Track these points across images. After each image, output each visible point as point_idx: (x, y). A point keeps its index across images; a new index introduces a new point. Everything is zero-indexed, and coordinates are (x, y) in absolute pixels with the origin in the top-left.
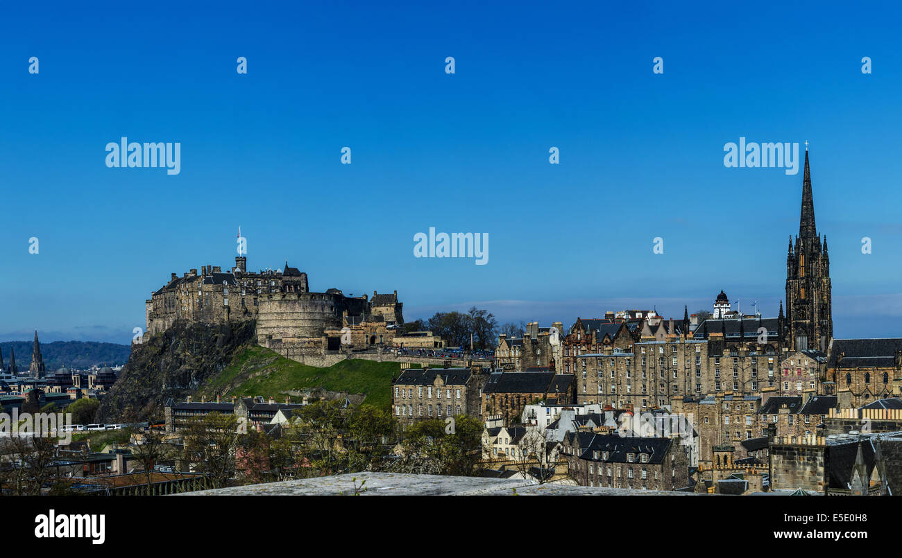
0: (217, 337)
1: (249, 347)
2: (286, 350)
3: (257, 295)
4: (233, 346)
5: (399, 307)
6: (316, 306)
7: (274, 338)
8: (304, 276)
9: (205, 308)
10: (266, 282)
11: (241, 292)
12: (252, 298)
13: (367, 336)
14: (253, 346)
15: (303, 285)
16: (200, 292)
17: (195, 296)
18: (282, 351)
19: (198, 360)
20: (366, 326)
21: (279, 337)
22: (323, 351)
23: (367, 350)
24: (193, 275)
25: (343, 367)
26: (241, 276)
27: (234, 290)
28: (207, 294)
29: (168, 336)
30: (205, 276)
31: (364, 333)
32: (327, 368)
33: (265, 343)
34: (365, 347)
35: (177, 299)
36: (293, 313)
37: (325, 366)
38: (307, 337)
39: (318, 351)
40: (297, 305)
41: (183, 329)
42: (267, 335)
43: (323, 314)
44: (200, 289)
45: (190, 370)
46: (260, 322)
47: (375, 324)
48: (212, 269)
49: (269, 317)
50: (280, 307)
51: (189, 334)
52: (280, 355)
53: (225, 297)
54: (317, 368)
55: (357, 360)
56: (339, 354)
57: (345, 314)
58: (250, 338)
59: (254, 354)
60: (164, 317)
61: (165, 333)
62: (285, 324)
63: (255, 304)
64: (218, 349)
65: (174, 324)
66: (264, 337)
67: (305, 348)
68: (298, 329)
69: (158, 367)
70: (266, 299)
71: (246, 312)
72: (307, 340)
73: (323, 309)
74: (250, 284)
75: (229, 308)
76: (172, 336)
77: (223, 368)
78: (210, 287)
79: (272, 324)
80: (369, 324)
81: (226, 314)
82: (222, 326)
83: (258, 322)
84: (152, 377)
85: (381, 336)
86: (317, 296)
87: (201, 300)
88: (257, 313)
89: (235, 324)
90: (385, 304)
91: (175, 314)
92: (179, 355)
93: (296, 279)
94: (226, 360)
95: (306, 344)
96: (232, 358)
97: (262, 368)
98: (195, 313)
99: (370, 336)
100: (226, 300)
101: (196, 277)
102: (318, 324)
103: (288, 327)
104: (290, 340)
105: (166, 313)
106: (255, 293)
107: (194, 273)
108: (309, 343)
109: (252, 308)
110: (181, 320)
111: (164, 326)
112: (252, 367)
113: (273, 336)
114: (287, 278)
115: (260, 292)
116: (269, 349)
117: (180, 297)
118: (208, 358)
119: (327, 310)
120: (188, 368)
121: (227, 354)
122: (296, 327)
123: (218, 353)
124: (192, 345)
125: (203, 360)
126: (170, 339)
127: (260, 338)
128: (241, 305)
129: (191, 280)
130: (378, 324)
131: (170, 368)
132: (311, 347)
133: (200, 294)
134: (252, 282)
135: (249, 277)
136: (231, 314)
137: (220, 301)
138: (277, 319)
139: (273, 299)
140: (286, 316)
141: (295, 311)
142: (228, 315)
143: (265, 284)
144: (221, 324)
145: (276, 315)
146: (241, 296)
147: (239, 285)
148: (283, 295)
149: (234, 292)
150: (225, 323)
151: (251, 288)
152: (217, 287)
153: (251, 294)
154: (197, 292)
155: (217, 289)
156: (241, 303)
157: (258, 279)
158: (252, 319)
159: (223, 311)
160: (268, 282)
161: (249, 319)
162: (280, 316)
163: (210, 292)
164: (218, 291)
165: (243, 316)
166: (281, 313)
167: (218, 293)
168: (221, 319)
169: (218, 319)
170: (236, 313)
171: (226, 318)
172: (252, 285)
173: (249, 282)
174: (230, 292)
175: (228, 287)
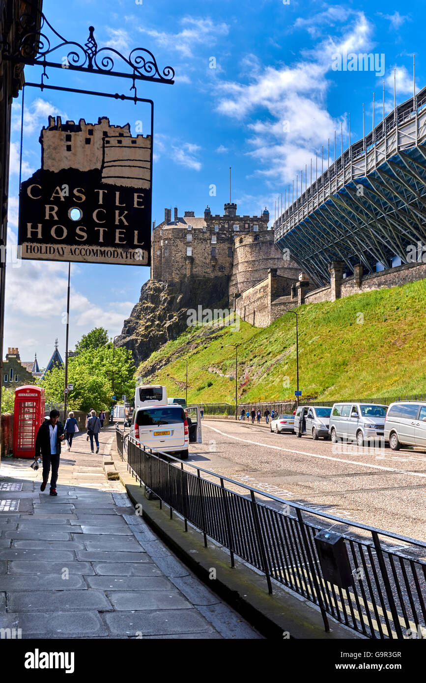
2: (244, 309)
3: (232, 243)
10: (247, 226)
11: (210, 239)
12: (226, 248)
16: (161, 241)
17: (156, 247)
26: (211, 218)
27: (201, 236)
28: (166, 242)
30: (168, 220)
42: (236, 293)
44: (161, 237)
46: (233, 278)
53: (188, 244)
63: (228, 255)
71: (216, 266)
74: (223, 229)
75: (193, 260)
81: (188, 266)
82: (182, 282)
88: (232, 266)
89: (200, 280)
100: (190, 249)
106: (231, 240)
109: (224, 261)
128: (210, 257)
133: (162, 244)
134: (226, 226)
135: (222, 220)
136: (196, 268)
137: (181, 251)
138: (248, 270)
139: (243, 244)
140: (258, 264)
141: (270, 257)
142: (192, 268)
143: (245, 228)
144: (181, 281)
145: (246, 264)
146: (211, 244)
147: (208, 230)
148: (255, 236)
149: (201, 239)
150: (186, 280)
151: (225, 234)
152: (178, 232)
153: (224, 242)
154: (158, 242)
155: (178, 235)
156: (210, 253)
157: (236, 223)
158: (226, 275)
159: (184, 264)
160: (249, 226)
161: (220, 274)
162: (251, 266)
163: (170, 239)
164: (179, 238)
165: (213, 271)
166: (252, 261)
167: (178, 240)
168: (182, 274)
169: (178, 274)
170: (202, 266)
171: (188, 273)
172: (227, 230)
173: (222, 226)
174: (195, 239)
175: (193, 232)
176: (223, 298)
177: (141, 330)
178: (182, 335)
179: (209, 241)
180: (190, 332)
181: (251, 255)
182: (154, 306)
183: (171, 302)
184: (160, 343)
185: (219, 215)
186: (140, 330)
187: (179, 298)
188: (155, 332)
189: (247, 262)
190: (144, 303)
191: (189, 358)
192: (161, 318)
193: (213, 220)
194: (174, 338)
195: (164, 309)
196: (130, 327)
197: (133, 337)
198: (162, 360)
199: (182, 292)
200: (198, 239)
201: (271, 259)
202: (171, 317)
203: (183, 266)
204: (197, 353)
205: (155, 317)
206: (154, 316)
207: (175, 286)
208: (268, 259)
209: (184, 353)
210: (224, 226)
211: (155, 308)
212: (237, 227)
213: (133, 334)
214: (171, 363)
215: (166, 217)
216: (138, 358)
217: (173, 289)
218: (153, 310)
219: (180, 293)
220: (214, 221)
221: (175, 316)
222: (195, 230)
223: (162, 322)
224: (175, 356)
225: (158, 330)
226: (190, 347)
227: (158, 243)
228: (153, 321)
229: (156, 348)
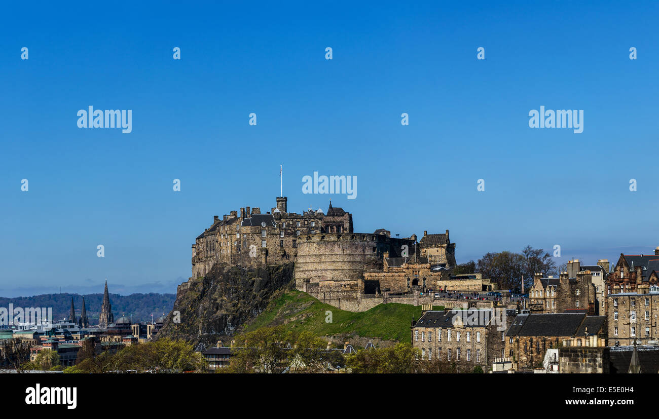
0: (254, 282)
1: (287, 291)
2: (322, 294)
3: (296, 237)
4: (270, 290)
5: (450, 249)
6: (356, 248)
7: (312, 281)
8: (347, 216)
9: (243, 250)
10: (306, 222)
11: (280, 234)
12: (291, 240)
13: (409, 279)
14: (291, 290)
15: (347, 225)
16: (238, 234)
17: (233, 238)
18: (319, 295)
19: (234, 305)
20: (408, 269)
21: (317, 281)
22: (359, 295)
23: (407, 293)
24: (233, 217)
25: (379, 311)
26: (280, 217)
27: (273, 232)
28: (245, 236)
29: (207, 280)
30: (244, 217)
31: (405, 276)
32: (363, 313)
33: (302, 287)
34: (406, 291)
35: (217, 242)
36: (332, 255)
37: (360, 311)
38: (344, 281)
39: (354, 295)
40: (336, 247)
41: (221, 273)
42: (304, 279)
43: (365, 256)
44: (239, 232)
45: (226, 315)
46: (299, 265)
47: (418, 266)
48: (251, 210)
49: (308, 260)
50: (319, 249)
51: (227, 278)
52: (317, 300)
53: (263, 240)
54: (352, 313)
55: (393, 304)
56: (375, 297)
57: (386, 255)
58: (288, 282)
59: (291, 298)
60: (205, 261)
61: (205, 278)
62: (323, 266)
63: (294, 247)
64: (254, 293)
65: (213, 269)
66: (302, 281)
67: (342, 292)
68: (336, 272)
69: (196, 312)
70: (305, 240)
71: (285, 255)
72: (343, 283)
73: (364, 251)
74: (288, 225)
75: (267, 251)
76: (211, 280)
77: (259, 313)
78: (248, 229)
79: (311, 267)
80: (411, 266)
81: (264, 256)
82: (259, 269)
83: (296, 265)
84: (190, 323)
85: (425, 279)
86: (358, 237)
87: (239, 242)
88: (296, 256)
89: (273, 267)
90: (436, 245)
91: (215, 257)
92: (216, 300)
93: (338, 219)
94: (262, 305)
95: (343, 288)
96: (268, 303)
97: (298, 313)
98: (233, 256)
99: (412, 279)
100: (264, 242)
101: (236, 219)
102: (358, 267)
103: (326, 270)
104: (326, 283)
105: (207, 257)
106: (294, 234)
107: (235, 215)
108: (345, 286)
109: (290, 251)
110: (219, 264)
111: (205, 270)
112: (288, 312)
113: (311, 280)
114: (330, 219)
115: (299, 233)
116: (306, 294)
117: (219, 240)
118: (245, 303)
119: (369, 252)
120: (225, 313)
121: (263, 299)
122: (335, 270)
123: (254, 297)
124: (229, 289)
125: (239, 305)
126: (208, 284)
127: (298, 282)
128: (279, 248)
129: (228, 222)
130: (420, 266)
131: (207, 313)
132: (347, 291)
133: (238, 237)
134: (291, 223)
135: (288, 218)
136: (269, 257)
137: (258, 244)
138: (316, 261)
140: (325, 258)
141: (334, 253)
142: (266, 257)
143: (305, 224)
144: (258, 267)
146: (280, 238)
147: (278, 226)
149: (272, 234)
150: (262, 266)
151: (290, 230)
152: (255, 229)
153: (290, 236)
154: (235, 234)
155: (255, 231)
156: (279, 245)
157: (298, 220)
158: (292, 263)
159: (260, 254)
160: (308, 223)
162: (319, 259)
163: (249, 234)
165: (282, 259)
167: (255, 234)
168: (259, 262)
169: (255, 262)
170: (274, 255)
171: (264, 261)
172: (292, 226)
173: (288, 223)
174: (268, 234)
175: (267, 228)
179: (278, 236)
189: (315, 256)
199: (260, 277)
200: (270, 234)
203: (259, 256)
207: (253, 271)
212: (298, 224)
217: (252, 274)
220: (282, 220)
227: (235, 236)
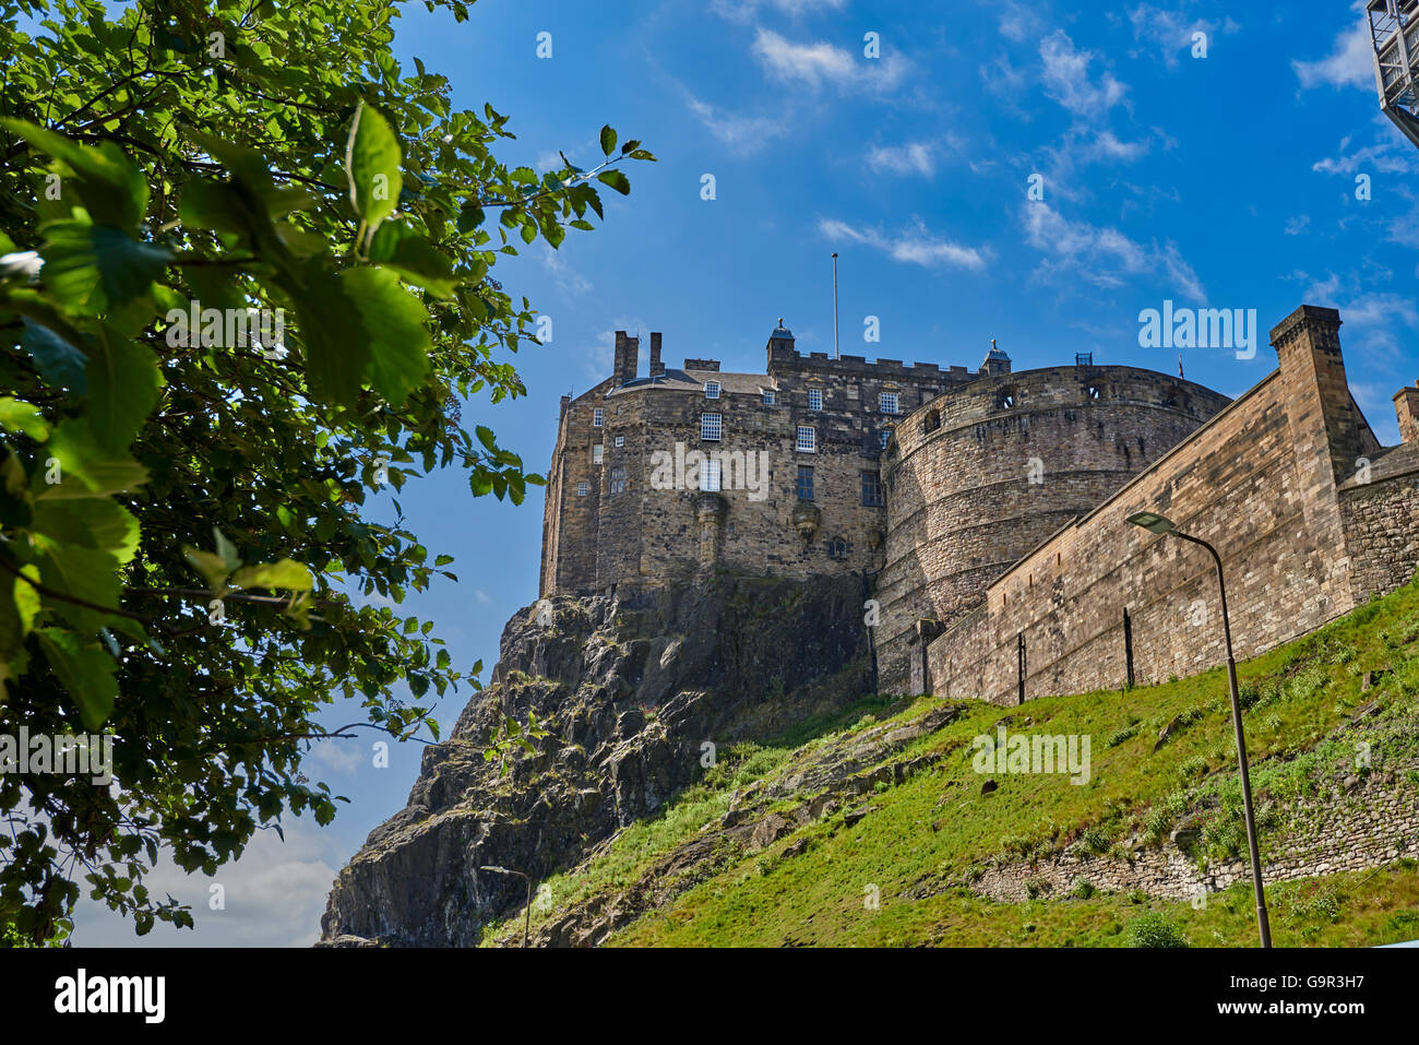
3: (879, 455)
11: (793, 437)
12: (853, 471)
16: (599, 450)
26: (794, 362)
27: (757, 421)
28: (619, 442)
33: (905, 675)
49: (930, 528)
50: (986, 462)
71: (819, 534)
74: (840, 402)
81: (708, 530)
82: (679, 591)
83: (879, 579)
87: (597, 481)
89: (752, 587)
106: (868, 444)
109: (849, 517)
127: (885, 664)
128: (792, 500)
133: (599, 459)
134: (853, 394)
135: (836, 371)
136: (736, 539)
138: (973, 523)
139: (945, 428)
140: (1020, 498)
141: (1071, 468)
142: (720, 538)
144: (674, 586)
145: (962, 504)
146: (796, 455)
147: (784, 404)
148: (997, 393)
149: (755, 433)
150: (697, 581)
151: (847, 422)
152: (668, 404)
153: (846, 452)
154: (585, 449)
155: (668, 413)
156: (792, 487)
157: (889, 386)
158: (854, 573)
159: (689, 522)
161: (831, 567)
162: (985, 507)
163: (636, 428)
164: (670, 425)
165: (805, 555)
166: (993, 487)
167: (667, 432)
168: (679, 560)
169: (662, 559)
170: (761, 534)
171: (705, 555)
172: (856, 407)
173: (837, 394)
174: (736, 431)
175: (727, 406)
176: (847, 659)
177: (500, 783)
178: (686, 796)
179: (786, 444)
180: (721, 786)
181: (985, 464)
182: (557, 684)
183: (632, 668)
184: (584, 837)
185: (825, 356)
186: (493, 782)
187: (669, 650)
188: (560, 788)
189: (967, 494)
190: (514, 679)
191: (767, 873)
192: (586, 732)
193: (803, 370)
194: (648, 813)
195: (602, 694)
196: (445, 770)
197: (461, 810)
198: (604, 901)
199: (680, 630)
200: (745, 432)
201: (1076, 474)
202: (633, 726)
203: (684, 528)
204: (802, 850)
205: (559, 731)
206: (554, 725)
207: (648, 606)
208: (1066, 474)
209: (718, 863)
210: (845, 394)
211: (560, 695)
212: (892, 401)
213: (461, 800)
214: (652, 911)
215: (621, 361)
216: (473, 906)
217: (640, 616)
218: (552, 704)
219: (674, 627)
220: (804, 375)
221: (652, 720)
222: (734, 398)
223: (591, 748)
224: (670, 880)
225: (573, 781)
226: (749, 835)
227: (581, 455)
228: (552, 745)
229: (562, 857)
